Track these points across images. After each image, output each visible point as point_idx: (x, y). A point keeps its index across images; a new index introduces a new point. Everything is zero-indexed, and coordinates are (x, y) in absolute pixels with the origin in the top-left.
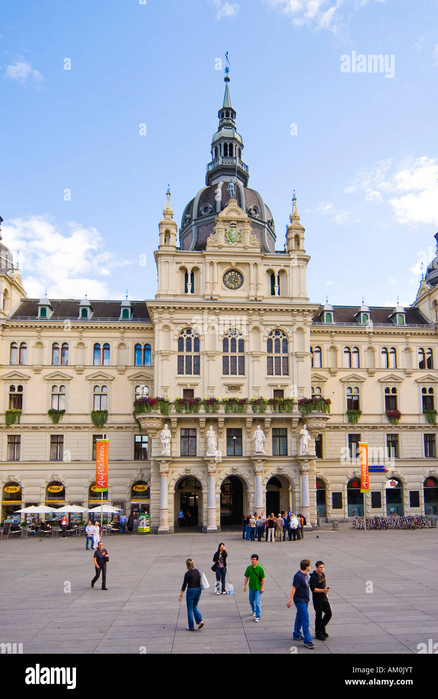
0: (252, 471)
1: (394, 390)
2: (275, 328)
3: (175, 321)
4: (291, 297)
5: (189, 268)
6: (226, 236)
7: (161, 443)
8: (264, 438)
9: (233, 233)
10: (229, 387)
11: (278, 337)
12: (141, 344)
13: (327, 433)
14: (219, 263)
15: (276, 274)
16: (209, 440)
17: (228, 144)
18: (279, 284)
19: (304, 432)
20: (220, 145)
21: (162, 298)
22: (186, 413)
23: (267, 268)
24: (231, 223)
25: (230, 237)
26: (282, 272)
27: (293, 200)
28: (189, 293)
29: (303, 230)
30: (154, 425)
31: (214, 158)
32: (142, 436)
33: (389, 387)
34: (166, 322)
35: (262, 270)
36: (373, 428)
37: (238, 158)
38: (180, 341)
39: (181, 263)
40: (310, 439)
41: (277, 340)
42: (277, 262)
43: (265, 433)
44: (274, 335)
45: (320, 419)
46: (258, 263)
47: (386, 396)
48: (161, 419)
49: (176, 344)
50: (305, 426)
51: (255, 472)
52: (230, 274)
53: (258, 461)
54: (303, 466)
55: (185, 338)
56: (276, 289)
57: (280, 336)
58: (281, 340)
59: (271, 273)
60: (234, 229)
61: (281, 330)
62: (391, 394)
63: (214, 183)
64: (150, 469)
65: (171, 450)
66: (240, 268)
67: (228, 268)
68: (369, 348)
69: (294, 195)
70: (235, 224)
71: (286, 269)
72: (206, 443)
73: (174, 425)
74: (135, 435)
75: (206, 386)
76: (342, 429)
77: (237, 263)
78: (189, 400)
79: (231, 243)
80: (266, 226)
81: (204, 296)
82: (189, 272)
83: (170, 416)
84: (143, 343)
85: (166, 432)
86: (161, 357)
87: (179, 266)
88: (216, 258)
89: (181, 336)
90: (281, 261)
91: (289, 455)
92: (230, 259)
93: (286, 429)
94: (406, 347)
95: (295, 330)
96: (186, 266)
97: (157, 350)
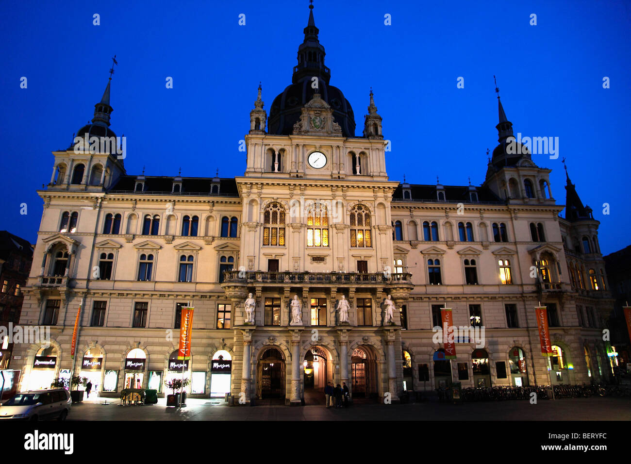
0: (337, 342)
1: (473, 262)
2: (358, 203)
3: (262, 196)
4: (371, 175)
5: (277, 149)
6: (310, 123)
7: (245, 312)
8: (349, 308)
9: (317, 120)
10: (313, 258)
11: (361, 211)
12: (228, 217)
13: (412, 304)
14: (304, 145)
15: (357, 156)
16: (293, 309)
17: (312, 52)
18: (360, 164)
19: (389, 302)
20: (305, 53)
21: (251, 175)
22: (271, 282)
23: (349, 150)
24: (316, 112)
25: (314, 124)
26: (363, 153)
27: (370, 95)
28: (276, 170)
29: (381, 119)
30: (239, 294)
31: (300, 62)
32: (225, 305)
33: (468, 259)
34: (253, 197)
35: (345, 152)
36: (455, 298)
37: (321, 63)
38: (266, 214)
39: (269, 145)
40: (394, 309)
41: (359, 214)
42: (358, 145)
43: (350, 303)
44: (356, 209)
45: (404, 289)
46: (340, 145)
47: (466, 268)
48: (245, 288)
49: (262, 216)
50: (389, 296)
51: (340, 343)
52: (314, 155)
53: (343, 331)
54: (389, 337)
55: (271, 212)
56: (358, 169)
57: (362, 210)
58: (363, 214)
59: (353, 154)
60: (318, 117)
61: (363, 205)
62: (470, 266)
63: (300, 81)
64: (233, 338)
65: (255, 319)
66: (324, 150)
67: (313, 149)
68: (446, 223)
69: (371, 91)
70: (318, 114)
71: (367, 151)
72: (290, 312)
73: (259, 294)
74: (218, 304)
75: (291, 256)
76: (425, 300)
77: (321, 146)
79: (315, 128)
80: (347, 116)
81: (289, 174)
82: (277, 153)
83: (254, 285)
84: (229, 215)
85: (250, 301)
86: (247, 229)
87: (267, 147)
88: (302, 141)
89: (268, 209)
90: (362, 145)
91: (374, 325)
92: (314, 141)
93: (371, 299)
94: (481, 221)
95: (376, 205)
96: (274, 148)
97: (243, 222)
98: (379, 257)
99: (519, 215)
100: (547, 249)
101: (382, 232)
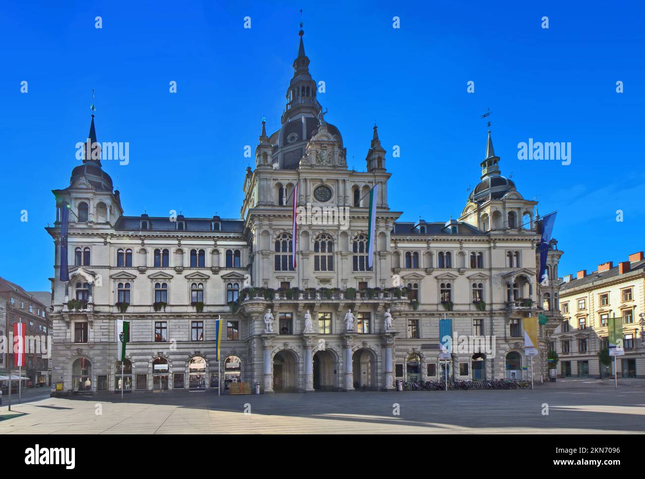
2: (360, 233)
3: (274, 227)
5: (285, 183)
6: (317, 157)
7: (265, 324)
9: (324, 154)
10: (320, 280)
11: (362, 240)
12: (232, 250)
14: (312, 180)
15: (360, 189)
16: (306, 321)
19: (388, 314)
20: (298, 88)
21: (261, 208)
22: (288, 300)
23: (353, 184)
24: (323, 146)
25: (321, 158)
26: (366, 187)
27: (374, 128)
28: (284, 204)
29: (385, 153)
30: (259, 309)
34: (266, 228)
35: (349, 186)
38: (277, 243)
39: (278, 179)
41: (361, 243)
42: (362, 179)
44: (358, 238)
46: (346, 179)
48: (265, 305)
49: (274, 245)
50: (389, 309)
51: (346, 346)
52: (320, 189)
54: (387, 341)
55: (281, 242)
56: (361, 201)
57: (364, 239)
58: (365, 242)
59: (356, 188)
60: (325, 151)
61: (364, 234)
66: (329, 184)
67: (319, 184)
71: (370, 185)
73: (276, 309)
75: (301, 278)
77: (327, 179)
78: (286, 290)
79: (321, 163)
82: (284, 188)
83: (273, 302)
84: (233, 248)
85: (269, 315)
86: (261, 256)
87: (276, 182)
88: (310, 175)
89: (278, 239)
90: (366, 178)
91: (373, 333)
92: (321, 176)
93: (369, 313)
94: (460, 251)
95: (378, 234)
96: (282, 182)
97: (257, 250)
98: (378, 278)
99: (498, 245)
100: (523, 273)
101: (382, 257)
